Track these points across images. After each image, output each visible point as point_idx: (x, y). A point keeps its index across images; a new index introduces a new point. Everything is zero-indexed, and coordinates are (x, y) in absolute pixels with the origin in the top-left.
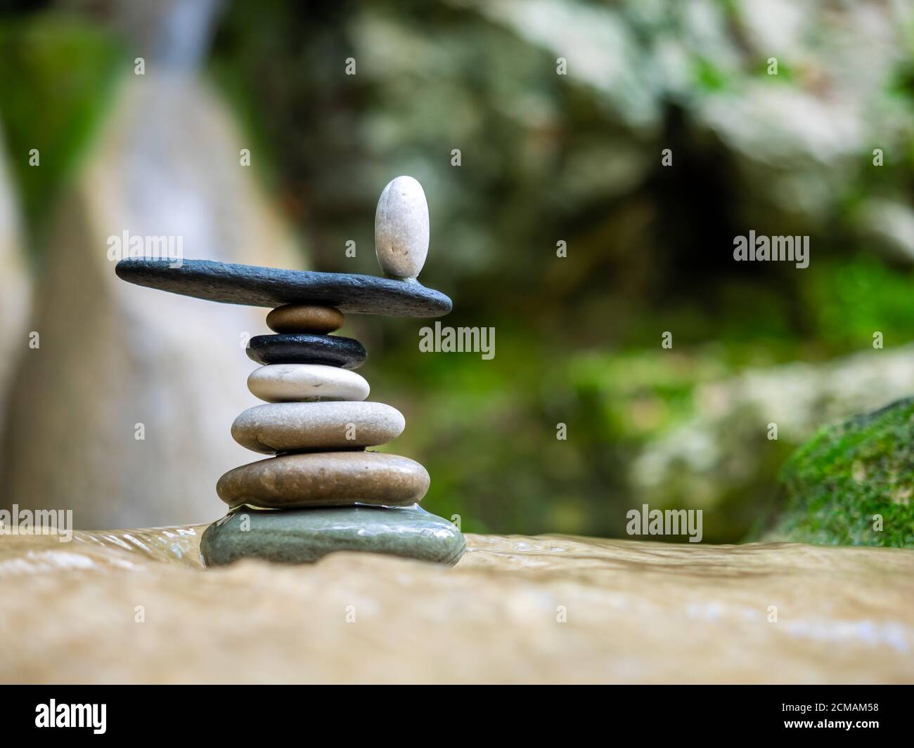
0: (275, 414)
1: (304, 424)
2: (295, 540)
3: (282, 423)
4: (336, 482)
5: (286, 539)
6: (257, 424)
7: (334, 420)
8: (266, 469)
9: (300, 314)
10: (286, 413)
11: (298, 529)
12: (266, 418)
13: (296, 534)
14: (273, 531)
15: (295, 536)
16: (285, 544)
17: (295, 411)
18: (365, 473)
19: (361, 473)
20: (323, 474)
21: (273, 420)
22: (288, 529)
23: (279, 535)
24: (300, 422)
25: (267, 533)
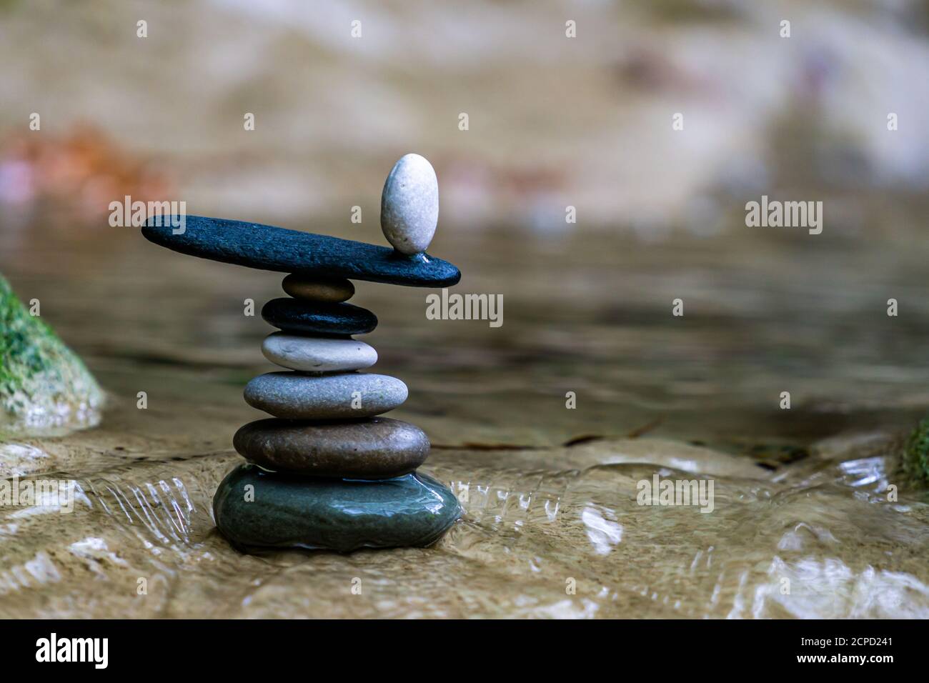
0: (277, 392)
1: (302, 404)
2: (287, 516)
3: (282, 402)
4: (327, 461)
5: (278, 514)
6: (261, 399)
7: (329, 400)
8: (268, 442)
9: (308, 290)
10: (286, 392)
11: (289, 505)
12: (269, 394)
13: (287, 510)
14: (268, 504)
15: (286, 512)
16: (277, 519)
17: (294, 391)
18: (354, 455)
19: (350, 454)
20: (316, 454)
21: (274, 398)
22: (282, 504)
23: (273, 509)
24: (298, 402)
25: (263, 506)
